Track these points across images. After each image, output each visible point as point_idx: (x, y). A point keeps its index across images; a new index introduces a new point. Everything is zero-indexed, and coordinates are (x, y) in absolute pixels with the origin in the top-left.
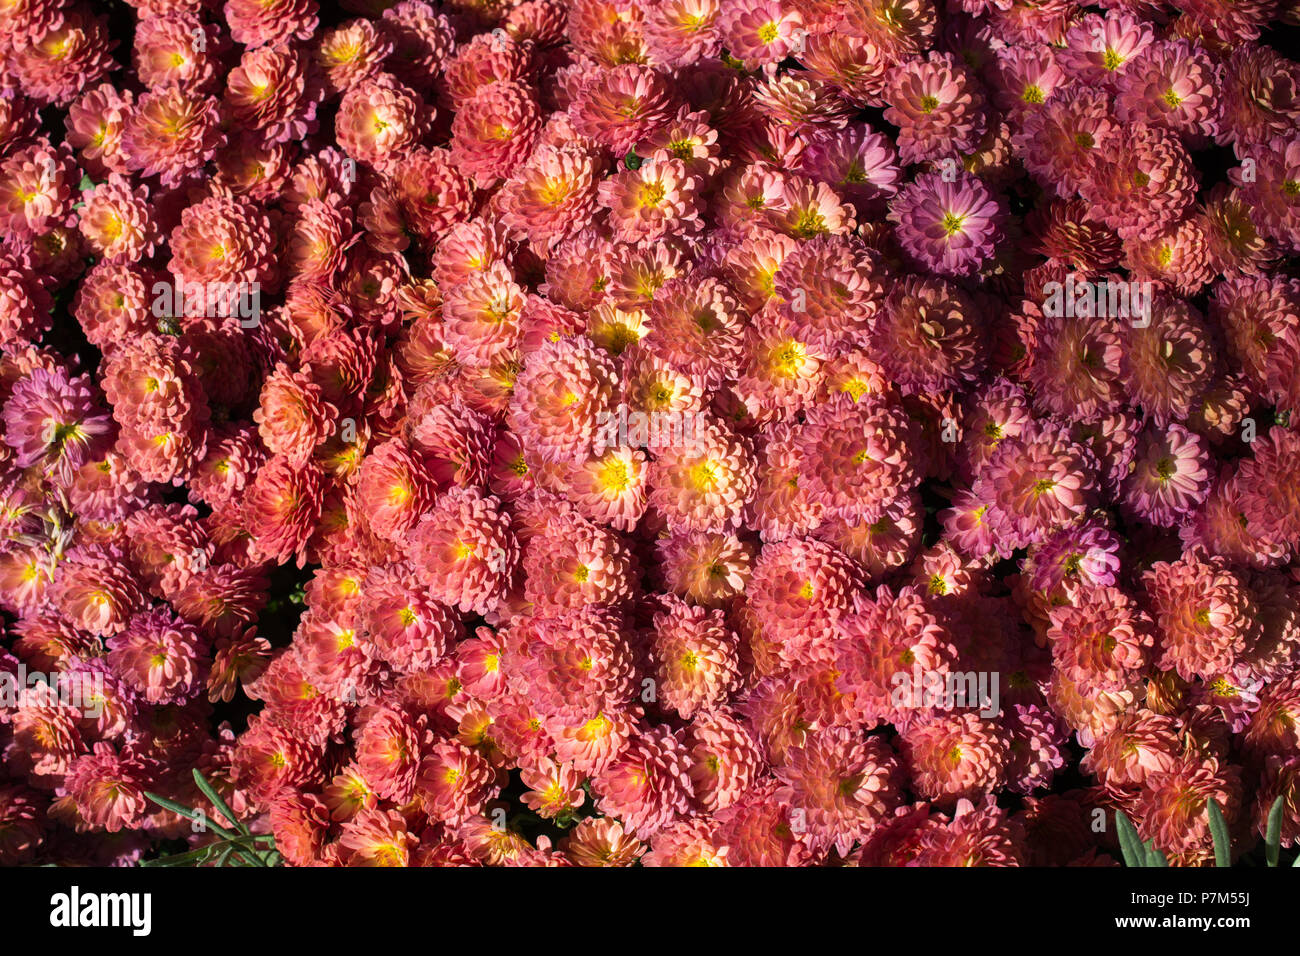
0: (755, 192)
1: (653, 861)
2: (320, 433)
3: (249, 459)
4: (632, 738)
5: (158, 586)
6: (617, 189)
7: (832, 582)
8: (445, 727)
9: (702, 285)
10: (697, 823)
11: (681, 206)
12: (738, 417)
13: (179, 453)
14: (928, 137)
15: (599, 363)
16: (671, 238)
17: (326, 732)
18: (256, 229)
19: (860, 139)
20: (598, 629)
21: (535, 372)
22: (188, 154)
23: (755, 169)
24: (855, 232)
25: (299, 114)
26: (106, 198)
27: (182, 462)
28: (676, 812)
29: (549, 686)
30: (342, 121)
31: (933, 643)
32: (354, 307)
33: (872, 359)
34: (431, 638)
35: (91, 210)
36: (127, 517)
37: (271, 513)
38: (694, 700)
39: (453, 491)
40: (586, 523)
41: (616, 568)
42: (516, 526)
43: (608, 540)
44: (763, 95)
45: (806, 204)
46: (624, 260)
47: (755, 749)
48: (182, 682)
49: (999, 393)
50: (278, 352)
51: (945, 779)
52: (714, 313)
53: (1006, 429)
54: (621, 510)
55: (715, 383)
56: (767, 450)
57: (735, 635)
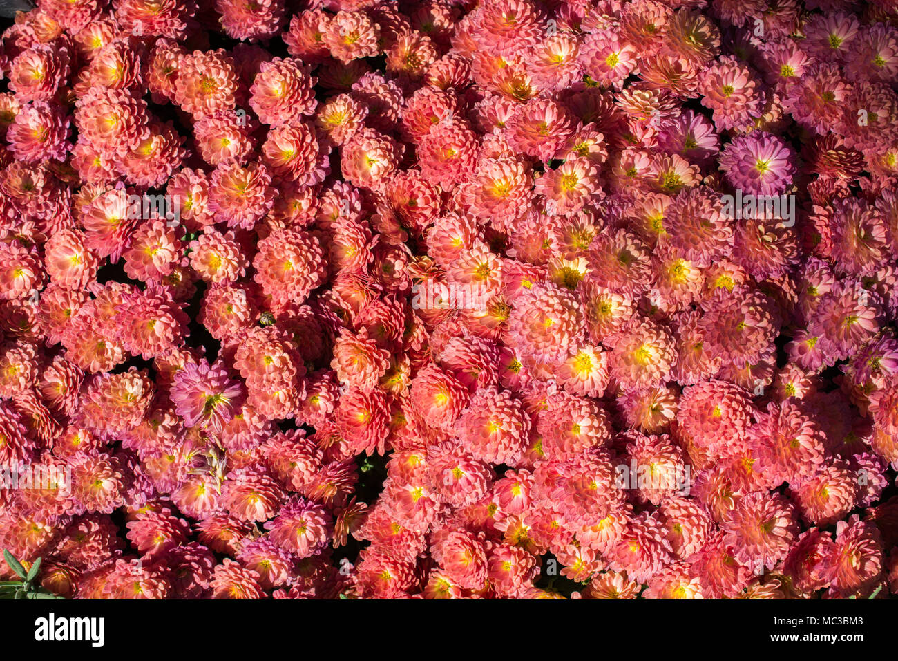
0: (630, 166)
1: (650, 595)
2: (381, 369)
3: (333, 392)
4: (629, 524)
5: (291, 484)
6: (548, 182)
7: (734, 404)
8: (497, 537)
9: (617, 236)
10: (675, 567)
11: (591, 186)
12: (652, 313)
13: (290, 398)
14: (732, 112)
15: (564, 297)
16: (587, 207)
17: (415, 553)
18: (310, 247)
19: (689, 122)
20: (597, 463)
21: (523, 310)
22: (256, 206)
23: (627, 153)
24: (702, 183)
25: (318, 166)
26: (208, 244)
27: (294, 404)
28: (664, 564)
29: (574, 504)
30: (346, 163)
31: (811, 433)
32: (383, 284)
33: (736, 263)
34: (477, 484)
35: (199, 254)
36: (260, 444)
37: (357, 425)
38: (661, 493)
39: (479, 391)
40: (573, 398)
41: (600, 422)
42: (525, 406)
43: (590, 406)
44: (622, 103)
45: (667, 170)
46: (559, 226)
47: (704, 515)
48: (320, 541)
49: (813, 267)
50: (338, 320)
51: (822, 509)
52: (629, 252)
53: (820, 289)
54: (593, 385)
55: (638, 296)
56: (679, 332)
57: (678, 448)
